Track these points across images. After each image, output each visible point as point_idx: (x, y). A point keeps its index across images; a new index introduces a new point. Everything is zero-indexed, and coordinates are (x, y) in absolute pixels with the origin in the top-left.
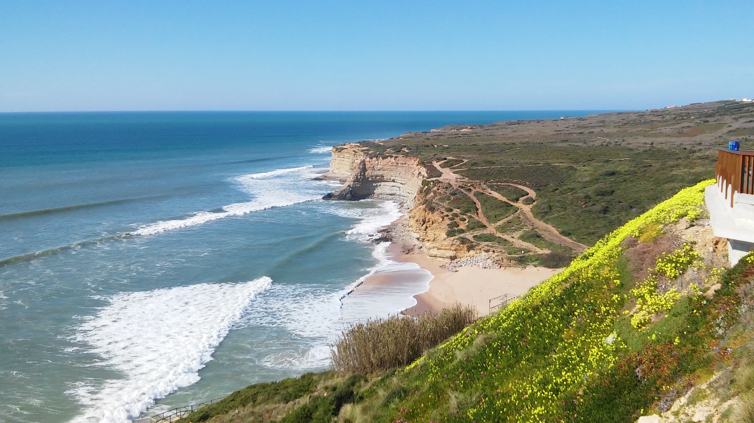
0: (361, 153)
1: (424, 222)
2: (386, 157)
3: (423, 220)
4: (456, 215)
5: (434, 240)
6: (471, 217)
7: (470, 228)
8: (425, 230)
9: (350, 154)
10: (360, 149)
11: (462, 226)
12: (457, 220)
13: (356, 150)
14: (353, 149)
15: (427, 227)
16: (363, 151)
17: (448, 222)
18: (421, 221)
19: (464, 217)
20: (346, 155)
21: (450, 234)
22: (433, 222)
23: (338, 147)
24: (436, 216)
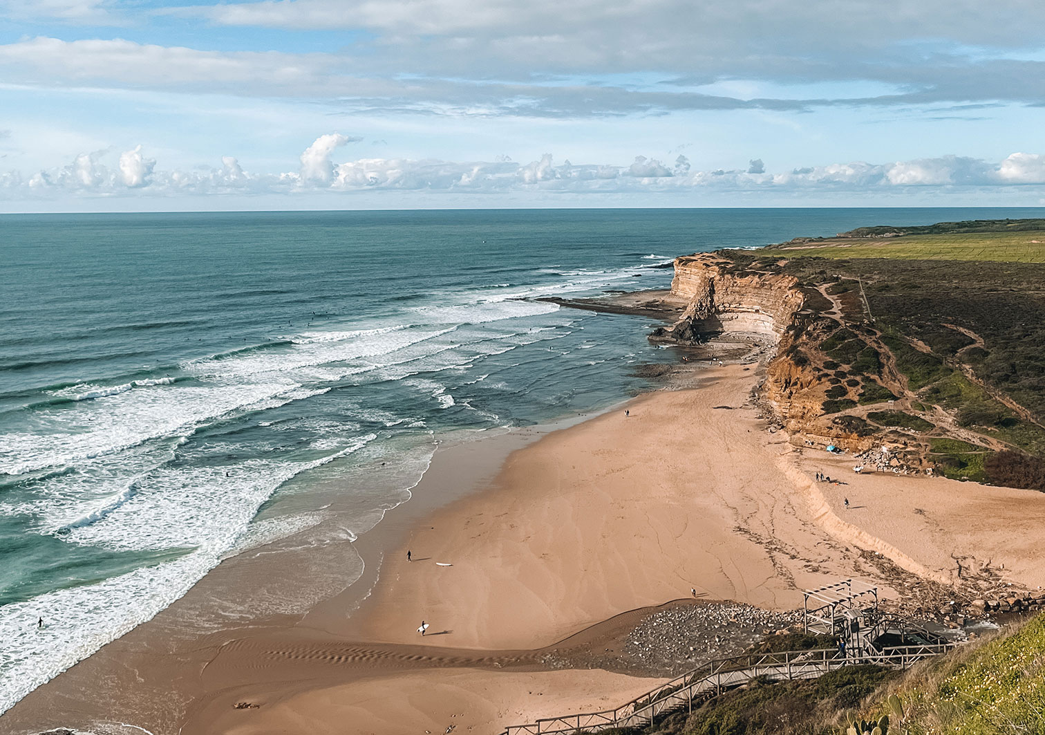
0: (715, 267)
1: (788, 383)
2: (747, 274)
3: (786, 380)
4: (843, 375)
5: (802, 417)
6: (867, 379)
7: (866, 399)
8: (789, 398)
9: (701, 268)
10: (715, 261)
11: (853, 394)
12: (844, 382)
13: (708, 263)
14: (704, 262)
15: (791, 393)
16: (717, 264)
17: (828, 386)
18: (783, 382)
19: (858, 378)
20: (693, 270)
21: (829, 407)
22: (802, 385)
23: (683, 258)
24: (807, 375)
